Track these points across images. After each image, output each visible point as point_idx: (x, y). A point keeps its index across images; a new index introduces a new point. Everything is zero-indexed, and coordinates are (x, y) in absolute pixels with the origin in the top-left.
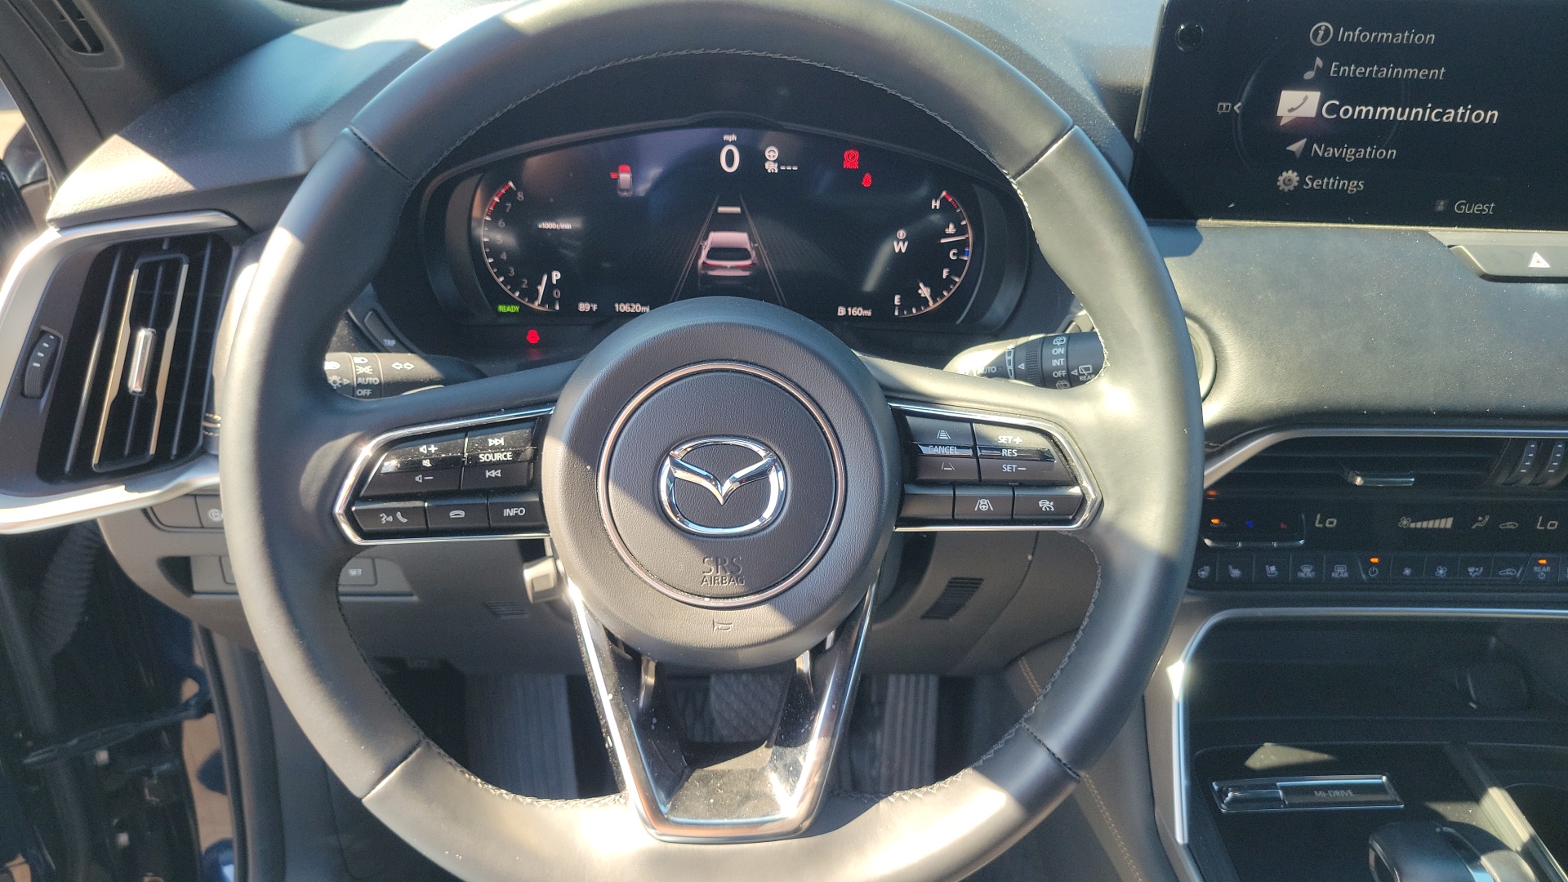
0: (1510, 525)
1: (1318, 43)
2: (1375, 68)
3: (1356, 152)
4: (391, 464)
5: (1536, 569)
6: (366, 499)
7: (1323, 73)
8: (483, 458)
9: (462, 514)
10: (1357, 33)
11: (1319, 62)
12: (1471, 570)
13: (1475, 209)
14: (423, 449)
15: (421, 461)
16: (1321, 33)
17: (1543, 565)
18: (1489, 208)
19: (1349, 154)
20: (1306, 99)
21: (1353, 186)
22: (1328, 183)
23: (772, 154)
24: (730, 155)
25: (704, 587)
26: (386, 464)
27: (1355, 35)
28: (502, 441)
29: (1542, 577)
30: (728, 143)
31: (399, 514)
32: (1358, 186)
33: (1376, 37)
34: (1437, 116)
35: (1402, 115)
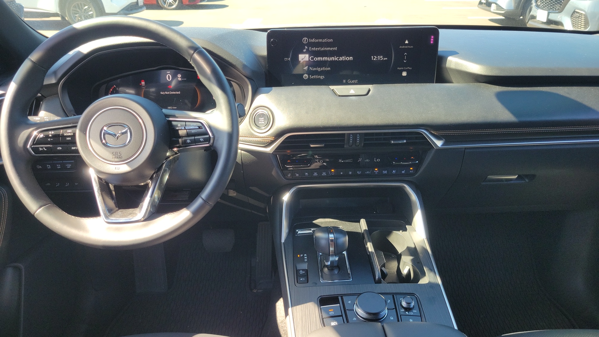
0: (367, 160)
1: (305, 43)
2: (320, 48)
3: (320, 69)
4: (42, 136)
5: (375, 171)
6: (36, 144)
7: (308, 50)
8: (65, 135)
9: (61, 148)
10: (314, 40)
11: (306, 47)
12: (358, 172)
13: (353, 81)
14: (50, 133)
15: (49, 135)
16: (305, 40)
17: (376, 170)
18: (356, 81)
19: (319, 69)
20: (305, 56)
21: (322, 77)
22: (315, 77)
23: (179, 76)
24: (169, 76)
25: (113, 160)
26: (40, 136)
27: (313, 40)
28: (71, 131)
29: (376, 173)
30: (168, 74)
31: (44, 148)
32: (323, 77)
33: (318, 41)
34: (338, 59)
35: (329, 59)
